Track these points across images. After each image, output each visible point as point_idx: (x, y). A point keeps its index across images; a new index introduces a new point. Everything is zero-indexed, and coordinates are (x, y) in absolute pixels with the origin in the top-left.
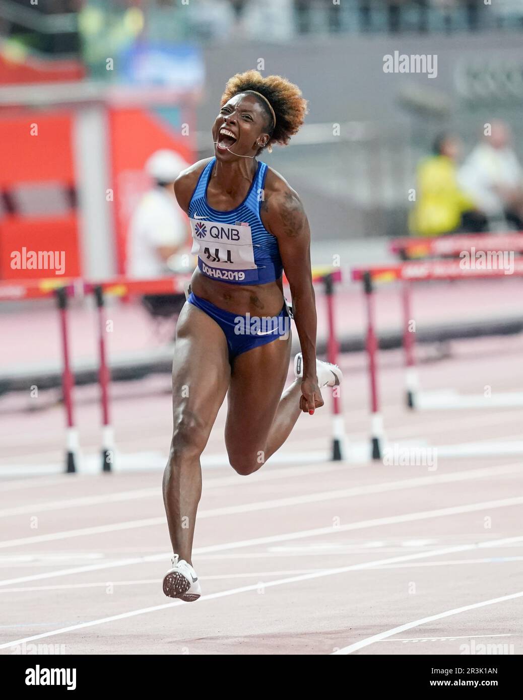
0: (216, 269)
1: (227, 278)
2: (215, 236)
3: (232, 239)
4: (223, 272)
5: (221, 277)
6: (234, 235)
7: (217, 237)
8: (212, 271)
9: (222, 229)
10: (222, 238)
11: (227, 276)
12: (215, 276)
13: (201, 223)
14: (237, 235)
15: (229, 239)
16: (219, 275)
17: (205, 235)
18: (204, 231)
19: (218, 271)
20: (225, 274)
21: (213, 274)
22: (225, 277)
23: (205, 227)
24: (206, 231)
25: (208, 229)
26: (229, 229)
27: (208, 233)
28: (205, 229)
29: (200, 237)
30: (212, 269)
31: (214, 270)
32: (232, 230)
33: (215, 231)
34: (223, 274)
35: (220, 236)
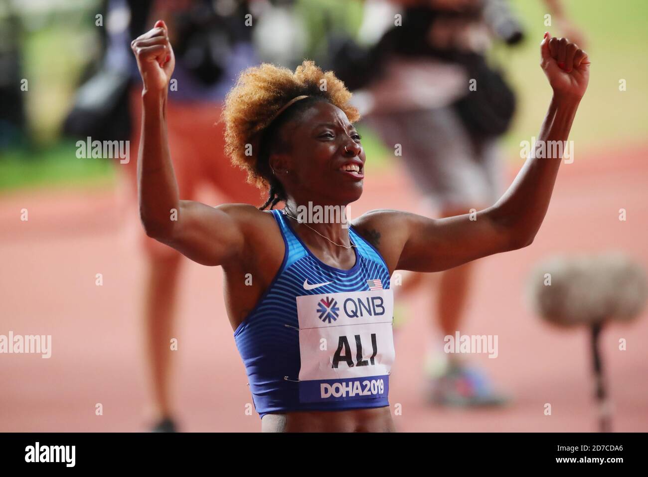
0: (353, 380)
1: (369, 393)
2: (352, 314)
3: (376, 314)
4: (364, 383)
5: (361, 394)
6: (378, 306)
7: (355, 315)
8: (347, 386)
9: (360, 301)
10: (362, 315)
11: (370, 390)
12: (351, 395)
13: (327, 298)
14: (380, 306)
15: (371, 315)
16: (357, 392)
17: (337, 315)
18: (334, 309)
19: (357, 383)
20: (366, 385)
21: (347, 392)
22: (366, 393)
23: (336, 303)
24: (338, 309)
25: (340, 305)
26: (368, 299)
27: (341, 312)
28: (337, 306)
29: (330, 322)
30: (347, 381)
31: (350, 384)
32: (373, 299)
33: (351, 307)
34: (363, 388)
35: (359, 314)
